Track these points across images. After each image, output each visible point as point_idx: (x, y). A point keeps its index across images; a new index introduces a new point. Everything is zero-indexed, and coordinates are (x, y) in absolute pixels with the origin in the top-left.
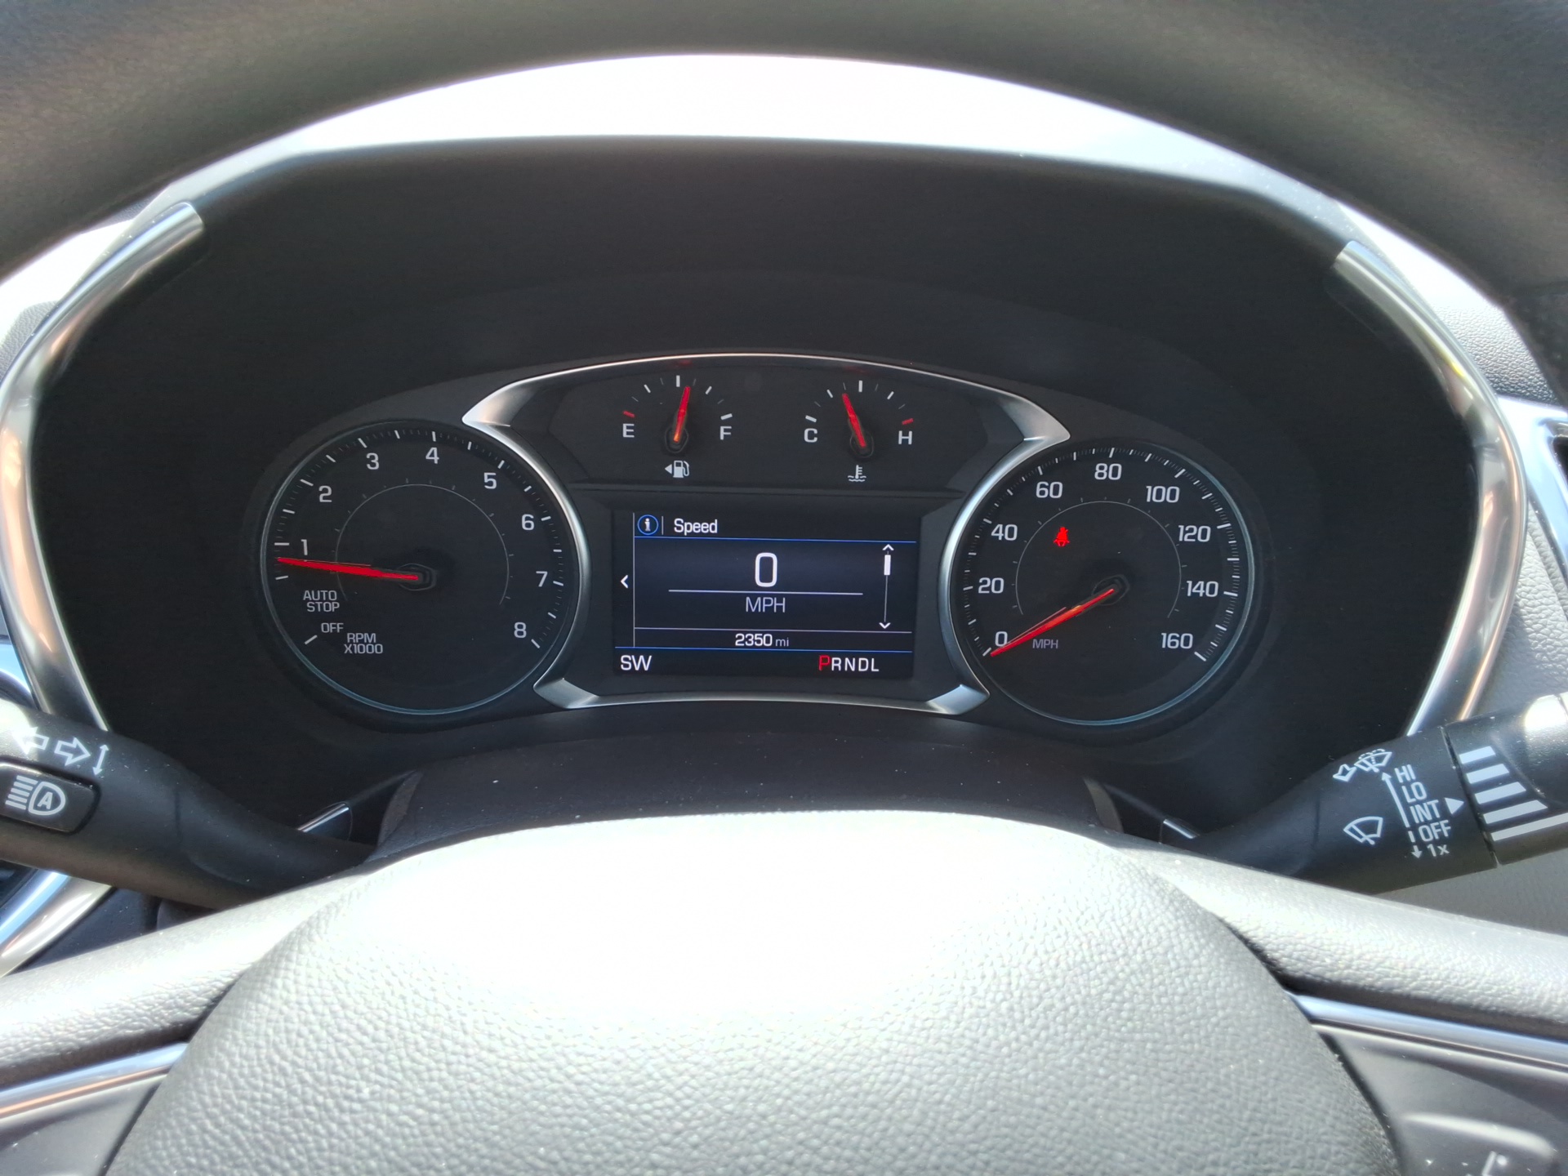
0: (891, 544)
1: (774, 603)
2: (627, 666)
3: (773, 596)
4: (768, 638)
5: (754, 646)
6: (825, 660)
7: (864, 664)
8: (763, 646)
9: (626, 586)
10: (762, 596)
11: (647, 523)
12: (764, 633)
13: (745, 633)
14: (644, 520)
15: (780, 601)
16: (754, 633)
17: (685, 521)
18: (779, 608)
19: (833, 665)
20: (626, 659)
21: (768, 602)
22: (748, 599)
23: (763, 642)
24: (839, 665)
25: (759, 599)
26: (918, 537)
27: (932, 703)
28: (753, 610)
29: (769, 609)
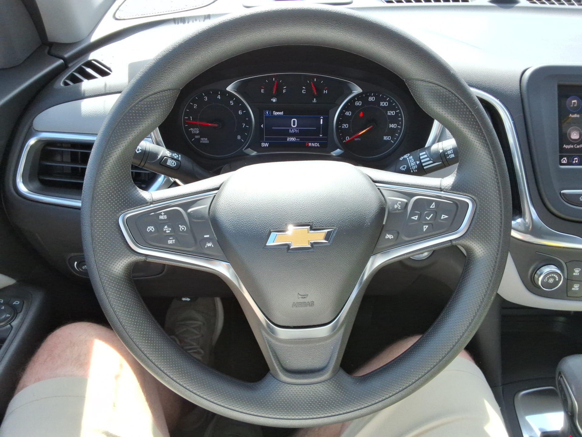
0: (323, 117)
1: (296, 131)
2: (263, 145)
3: (296, 129)
4: (295, 139)
5: (291, 141)
6: (307, 144)
7: (316, 144)
8: (293, 141)
9: (263, 127)
10: (293, 129)
11: (267, 112)
12: (294, 138)
13: (289, 138)
14: (266, 112)
15: (297, 130)
16: (291, 138)
17: (276, 112)
18: (297, 132)
19: (309, 145)
20: (263, 144)
21: (295, 130)
22: (290, 130)
23: (294, 140)
24: (311, 145)
25: (292, 130)
26: (328, 115)
27: (332, 153)
28: (291, 132)
29: (295, 132)
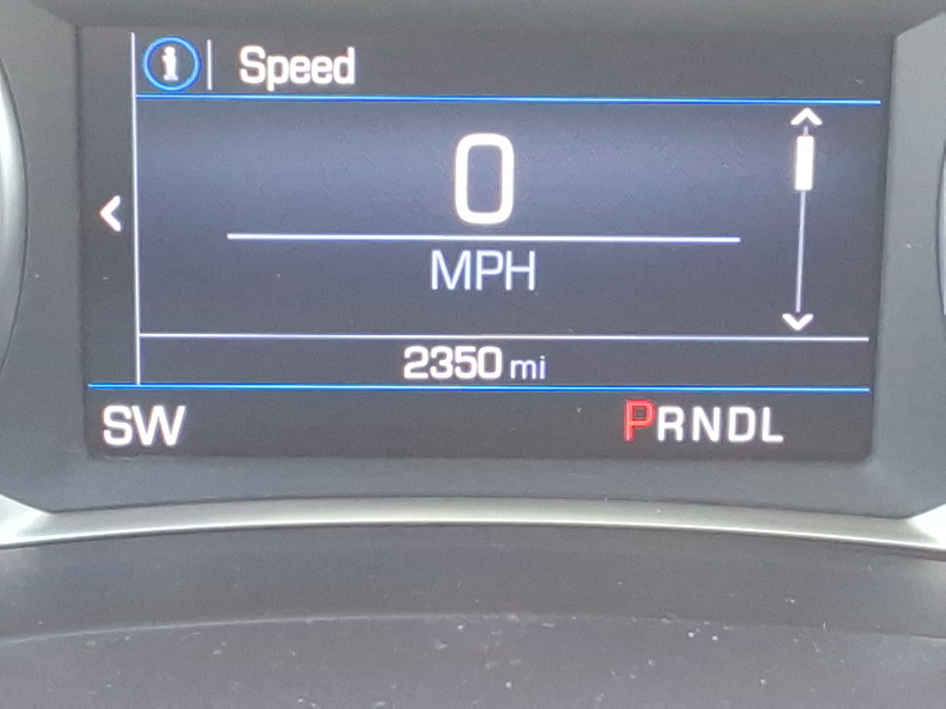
0: (817, 109)
1: (506, 266)
2: (119, 433)
3: (502, 247)
4: (490, 359)
5: (454, 380)
6: (638, 413)
7: (742, 421)
8: (478, 380)
9: (116, 226)
10: (474, 247)
11: (170, 58)
12: (479, 344)
13: (429, 344)
14: (159, 52)
15: (520, 259)
16: (452, 344)
17: (270, 52)
18: (520, 279)
19: (663, 426)
20: (118, 417)
21: (490, 263)
22: (437, 255)
23: (478, 368)
24: (678, 426)
25: (466, 255)
26: (887, 93)
27: (923, 522)
28: (451, 285)
29: (494, 283)
